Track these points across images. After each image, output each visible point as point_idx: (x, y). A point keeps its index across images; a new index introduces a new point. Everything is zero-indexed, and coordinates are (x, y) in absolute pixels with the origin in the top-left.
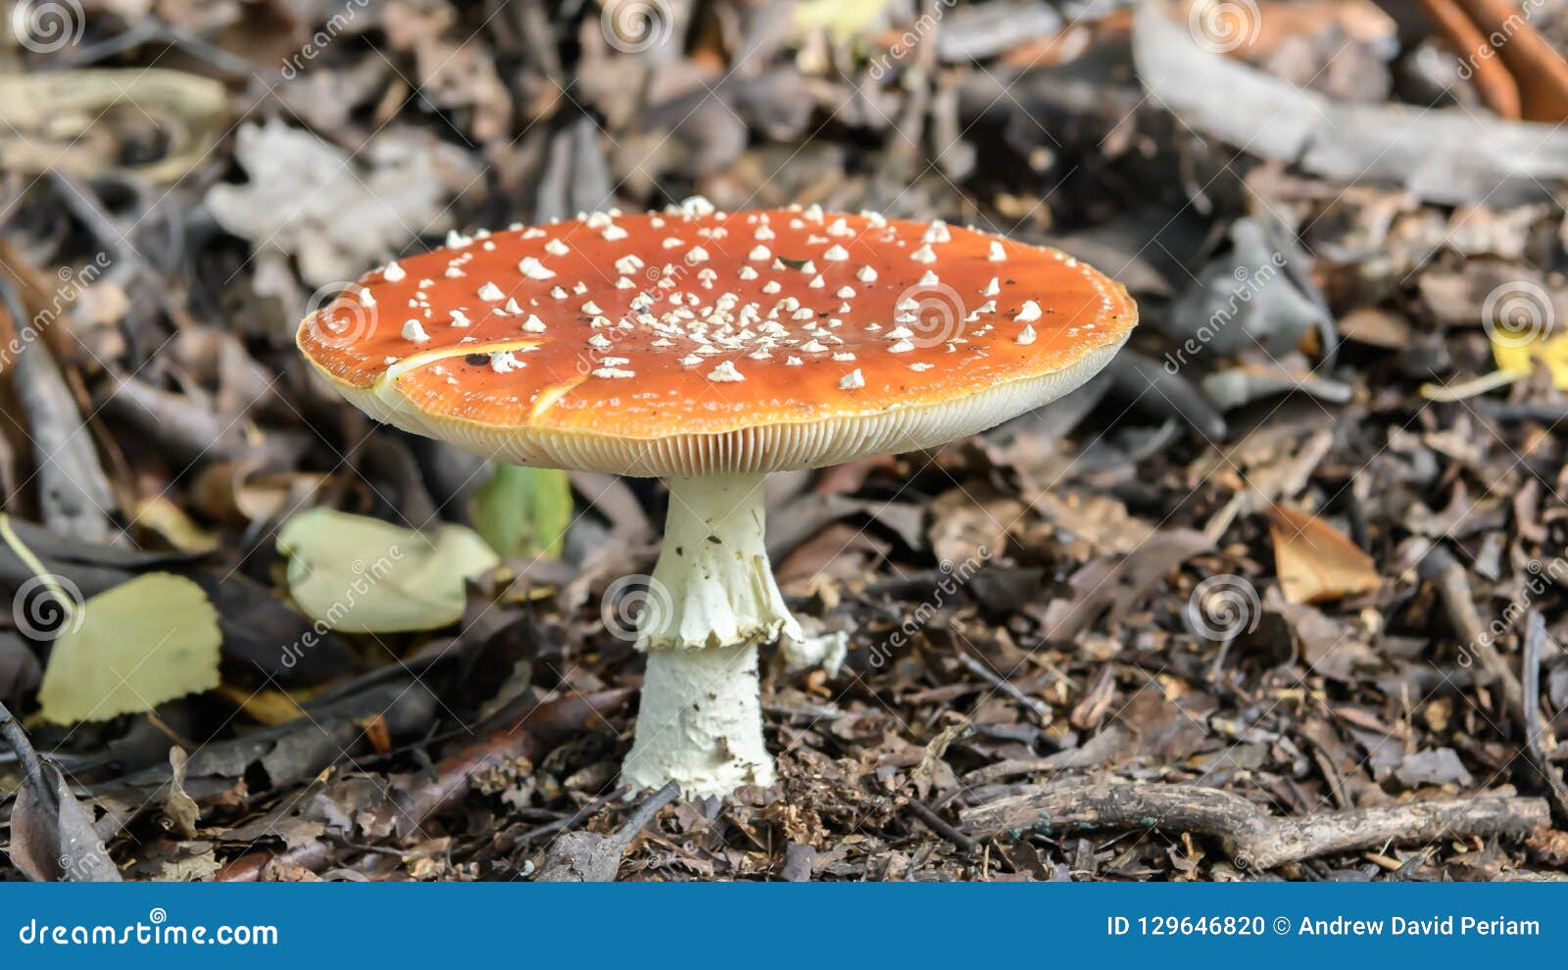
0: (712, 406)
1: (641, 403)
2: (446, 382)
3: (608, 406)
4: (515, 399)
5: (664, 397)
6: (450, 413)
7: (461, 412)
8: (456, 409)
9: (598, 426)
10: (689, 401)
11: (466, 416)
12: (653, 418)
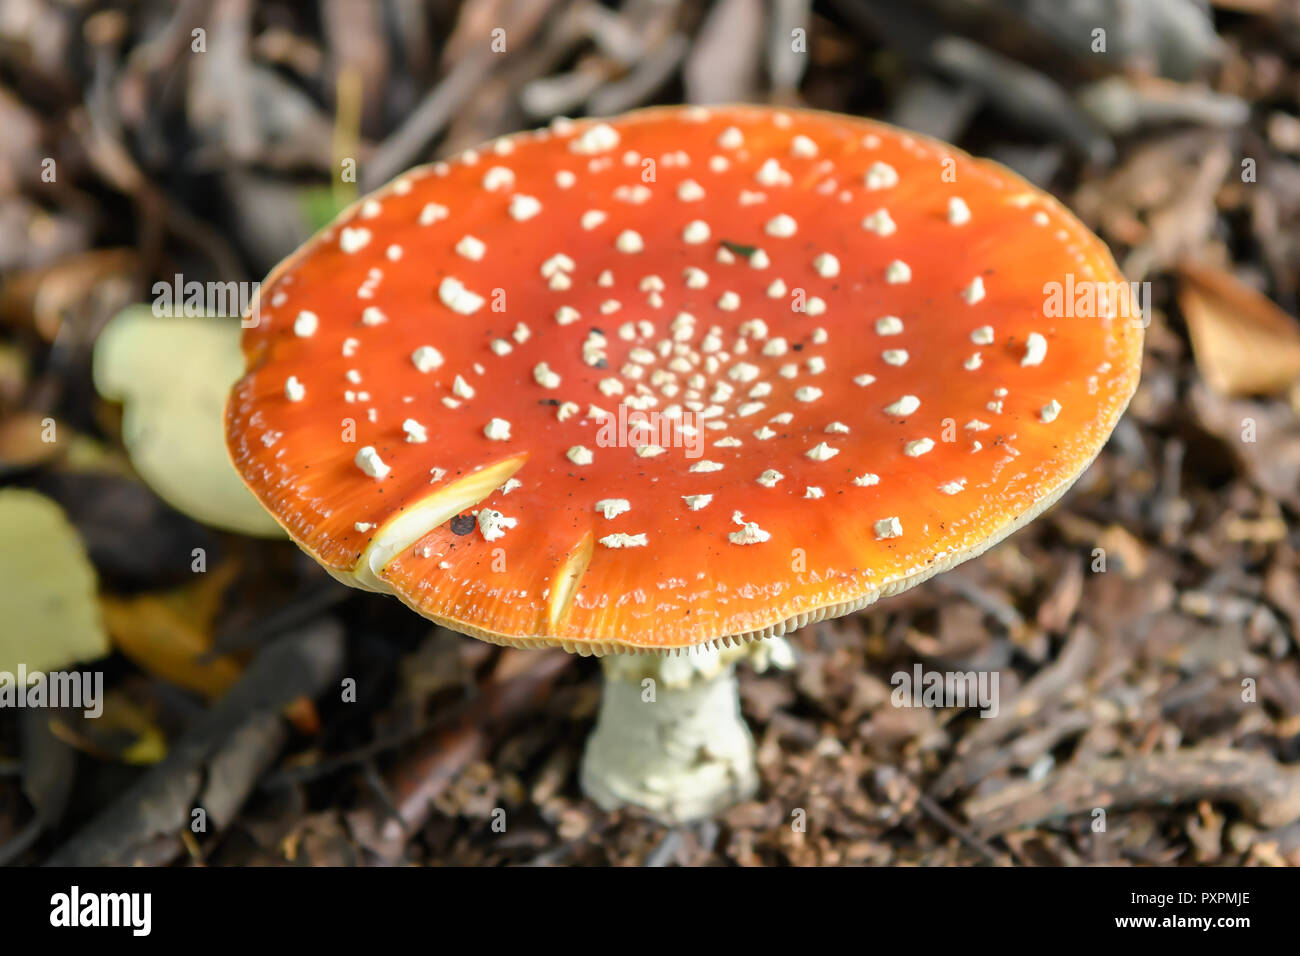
0: (748, 592)
1: (668, 596)
2: (437, 567)
3: (632, 600)
4: (524, 594)
5: (693, 585)
6: (452, 612)
7: (464, 612)
8: (458, 607)
9: (628, 633)
10: (722, 588)
11: (472, 619)
12: (687, 618)
